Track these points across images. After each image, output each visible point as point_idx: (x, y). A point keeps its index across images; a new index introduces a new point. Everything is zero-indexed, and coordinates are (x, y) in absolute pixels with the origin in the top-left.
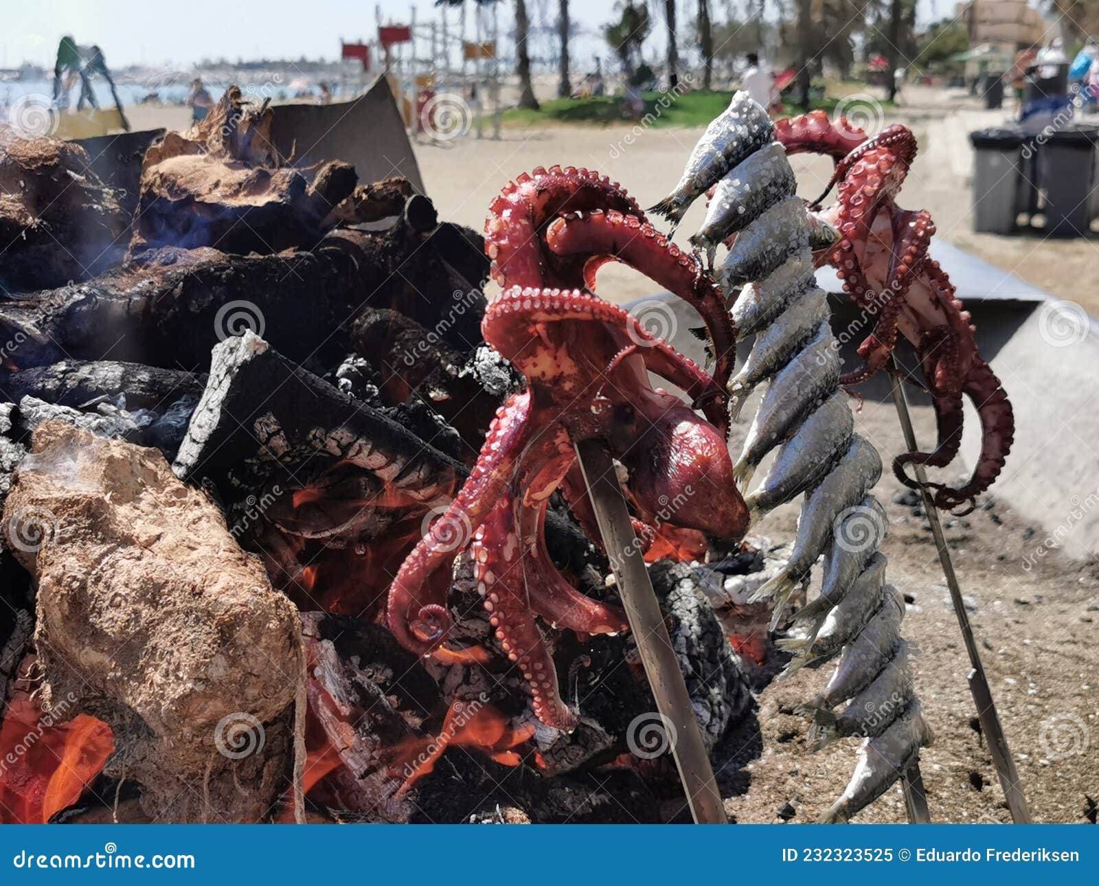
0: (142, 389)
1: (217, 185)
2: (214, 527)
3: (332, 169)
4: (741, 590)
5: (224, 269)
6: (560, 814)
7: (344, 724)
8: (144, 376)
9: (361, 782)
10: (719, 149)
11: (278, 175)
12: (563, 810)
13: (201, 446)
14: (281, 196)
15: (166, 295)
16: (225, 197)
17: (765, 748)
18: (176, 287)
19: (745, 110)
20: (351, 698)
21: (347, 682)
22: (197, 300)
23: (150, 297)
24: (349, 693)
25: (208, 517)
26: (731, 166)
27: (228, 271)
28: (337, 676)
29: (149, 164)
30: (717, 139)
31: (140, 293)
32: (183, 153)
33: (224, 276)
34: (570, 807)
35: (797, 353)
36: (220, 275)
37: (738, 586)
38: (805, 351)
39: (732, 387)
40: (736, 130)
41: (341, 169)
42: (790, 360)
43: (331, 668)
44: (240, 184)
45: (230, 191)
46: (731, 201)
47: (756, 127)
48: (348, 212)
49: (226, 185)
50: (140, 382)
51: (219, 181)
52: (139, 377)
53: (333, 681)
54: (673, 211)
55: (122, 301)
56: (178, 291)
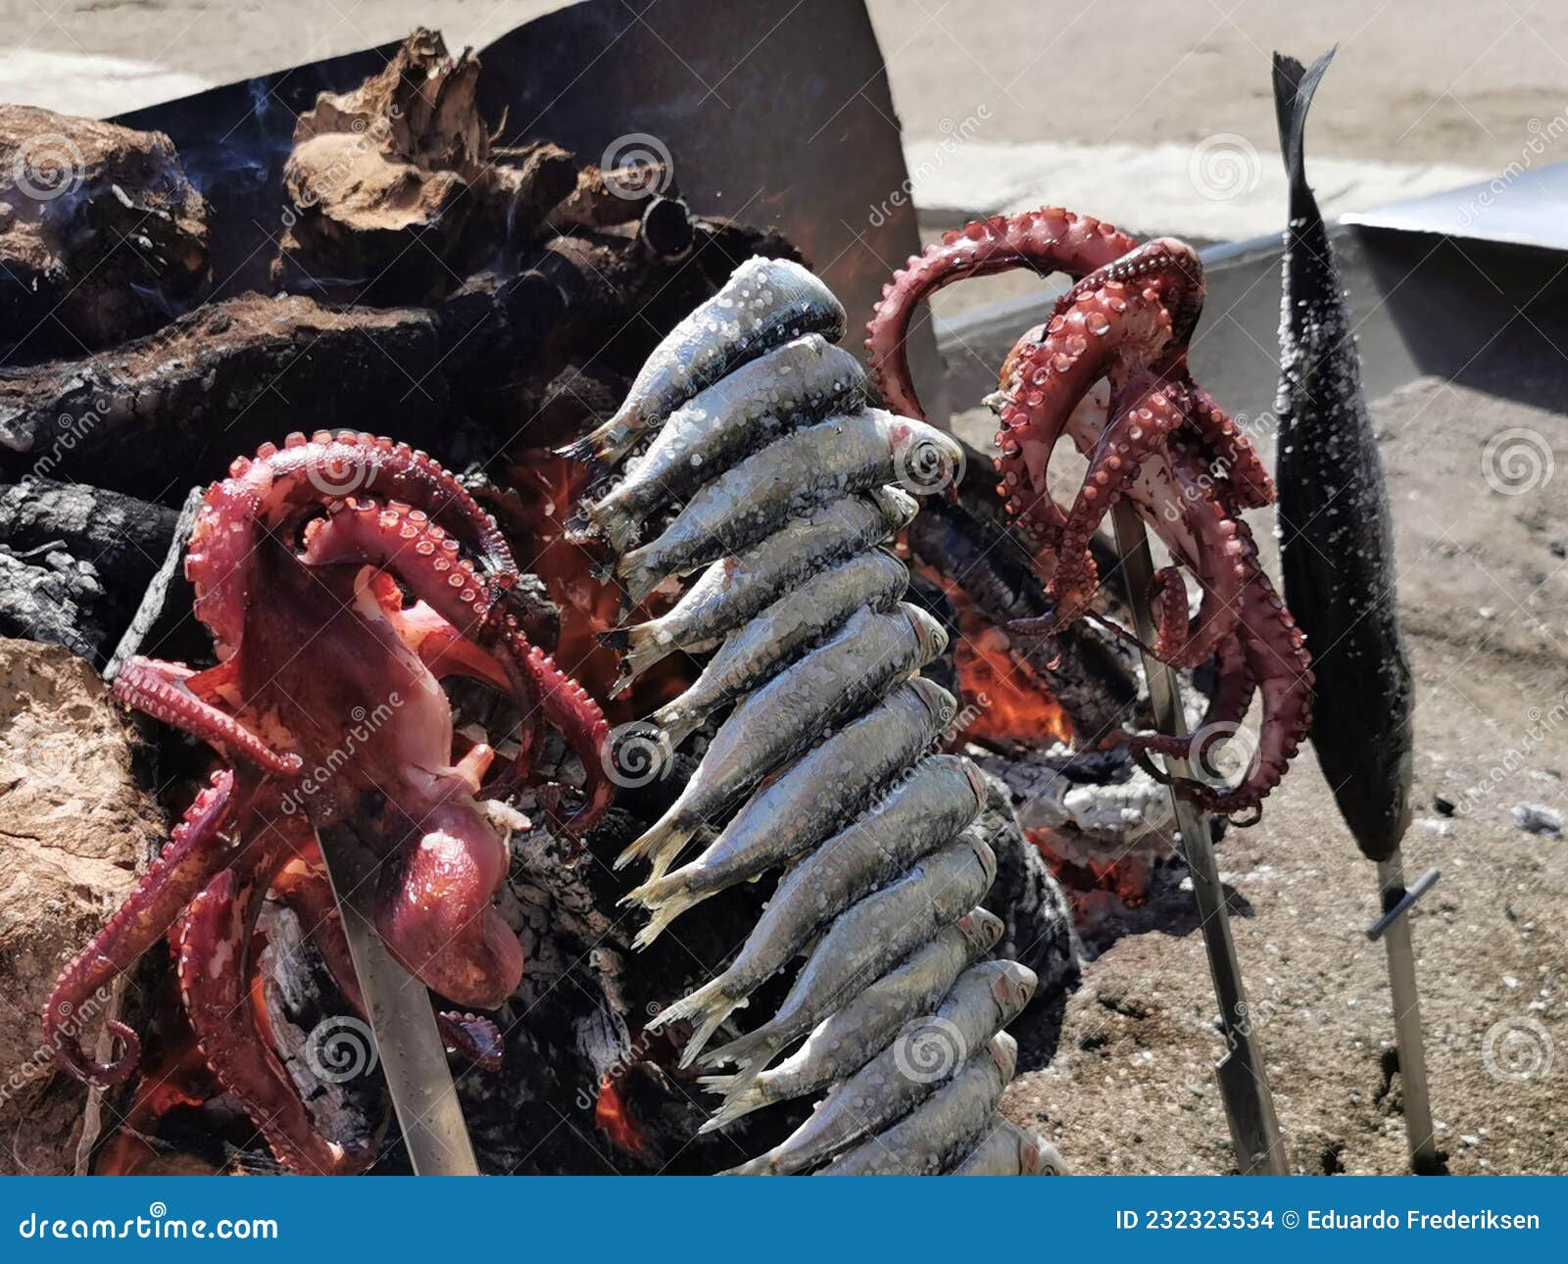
0: (112, 535)
1: (356, 189)
2: (109, 767)
3: (541, 160)
4: (1088, 808)
5: (281, 348)
6: (676, 1137)
7: (293, 1026)
8: (117, 516)
9: (309, 1104)
10: (684, 363)
11: (432, 182)
12: (679, 1132)
13: (141, 637)
14: (428, 216)
15: (189, 387)
16: (361, 209)
17: (1059, 1053)
18: (205, 374)
19: (746, 294)
20: (307, 993)
21: (306, 968)
22: (237, 393)
23: (166, 390)
24: (305, 985)
25: (105, 752)
26: (701, 387)
27: (287, 351)
28: (293, 960)
29: (299, 140)
30: (684, 346)
31: (154, 384)
32: (338, 129)
33: (280, 359)
34: (689, 1129)
35: (792, 663)
36: (275, 357)
37: (1083, 803)
38: (806, 659)
39: (663, 716)
40: (719, 329)
41: (553, 159)
42: (776, 674)
43: (287, 948)
44: (384, 191)
45: (370, 201)
46: (679, 446)
47: (759, 322)
48: (582, 211)
49: (366, 191)
50: (110, 524)
51: (360, 183)
52: (109, 517)
53: (287, 968)
54: (604, 452)
55: (123, 397)
56: (208, 381)
